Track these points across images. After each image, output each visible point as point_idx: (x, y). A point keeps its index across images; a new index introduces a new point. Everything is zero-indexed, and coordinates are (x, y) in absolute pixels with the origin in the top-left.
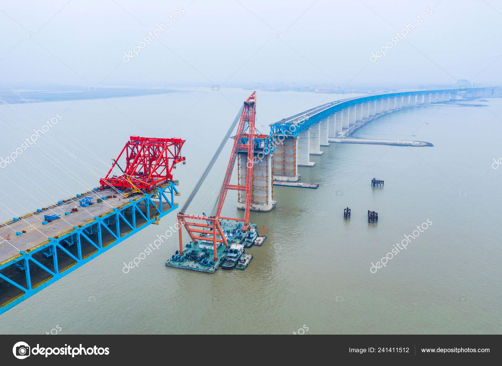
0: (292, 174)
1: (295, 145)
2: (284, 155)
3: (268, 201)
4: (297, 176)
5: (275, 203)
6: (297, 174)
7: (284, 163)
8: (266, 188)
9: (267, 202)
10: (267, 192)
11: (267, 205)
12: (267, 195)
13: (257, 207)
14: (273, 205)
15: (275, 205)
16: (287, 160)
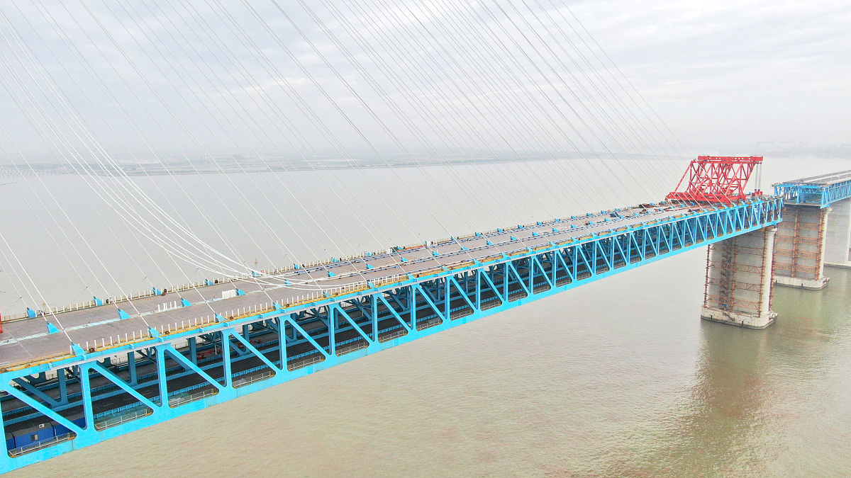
0: (812, 275)
1: (823, 223)
2: (797, 241)
3: (760, 310)
4: (822, 279)
5: (774, 316)
6: (821, 276)
7: (796, 255)
8: (758, 287)
9: (760, 312)
10: (761, 294)
11: (759, 317)
12: (760, 299)
13: (740, 319)
14: (770, 319)
15: (775, 319)
16: (803, 248)
